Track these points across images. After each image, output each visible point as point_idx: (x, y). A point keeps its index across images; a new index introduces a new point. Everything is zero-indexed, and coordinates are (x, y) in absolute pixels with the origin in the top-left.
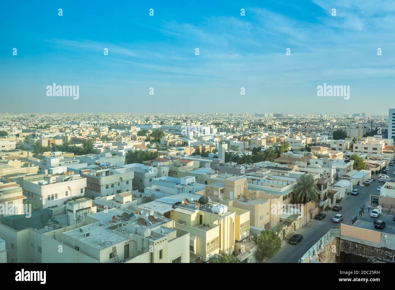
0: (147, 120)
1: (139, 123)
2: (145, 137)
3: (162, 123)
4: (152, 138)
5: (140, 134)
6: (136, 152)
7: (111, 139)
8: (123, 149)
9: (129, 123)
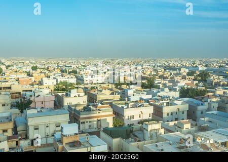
0: (194, 64)
1: (188, 66)
2: (193, 77)
3: (206, 66)
4: (199, 78)
5: (188, 74)
6: (188, 89)
7: (167, 78)
8: (177, 85)
9: (179, 65)
